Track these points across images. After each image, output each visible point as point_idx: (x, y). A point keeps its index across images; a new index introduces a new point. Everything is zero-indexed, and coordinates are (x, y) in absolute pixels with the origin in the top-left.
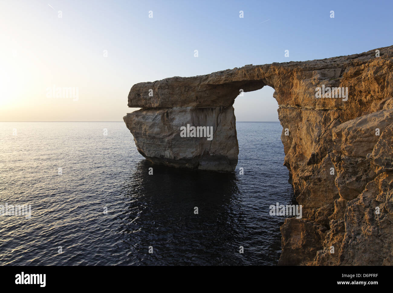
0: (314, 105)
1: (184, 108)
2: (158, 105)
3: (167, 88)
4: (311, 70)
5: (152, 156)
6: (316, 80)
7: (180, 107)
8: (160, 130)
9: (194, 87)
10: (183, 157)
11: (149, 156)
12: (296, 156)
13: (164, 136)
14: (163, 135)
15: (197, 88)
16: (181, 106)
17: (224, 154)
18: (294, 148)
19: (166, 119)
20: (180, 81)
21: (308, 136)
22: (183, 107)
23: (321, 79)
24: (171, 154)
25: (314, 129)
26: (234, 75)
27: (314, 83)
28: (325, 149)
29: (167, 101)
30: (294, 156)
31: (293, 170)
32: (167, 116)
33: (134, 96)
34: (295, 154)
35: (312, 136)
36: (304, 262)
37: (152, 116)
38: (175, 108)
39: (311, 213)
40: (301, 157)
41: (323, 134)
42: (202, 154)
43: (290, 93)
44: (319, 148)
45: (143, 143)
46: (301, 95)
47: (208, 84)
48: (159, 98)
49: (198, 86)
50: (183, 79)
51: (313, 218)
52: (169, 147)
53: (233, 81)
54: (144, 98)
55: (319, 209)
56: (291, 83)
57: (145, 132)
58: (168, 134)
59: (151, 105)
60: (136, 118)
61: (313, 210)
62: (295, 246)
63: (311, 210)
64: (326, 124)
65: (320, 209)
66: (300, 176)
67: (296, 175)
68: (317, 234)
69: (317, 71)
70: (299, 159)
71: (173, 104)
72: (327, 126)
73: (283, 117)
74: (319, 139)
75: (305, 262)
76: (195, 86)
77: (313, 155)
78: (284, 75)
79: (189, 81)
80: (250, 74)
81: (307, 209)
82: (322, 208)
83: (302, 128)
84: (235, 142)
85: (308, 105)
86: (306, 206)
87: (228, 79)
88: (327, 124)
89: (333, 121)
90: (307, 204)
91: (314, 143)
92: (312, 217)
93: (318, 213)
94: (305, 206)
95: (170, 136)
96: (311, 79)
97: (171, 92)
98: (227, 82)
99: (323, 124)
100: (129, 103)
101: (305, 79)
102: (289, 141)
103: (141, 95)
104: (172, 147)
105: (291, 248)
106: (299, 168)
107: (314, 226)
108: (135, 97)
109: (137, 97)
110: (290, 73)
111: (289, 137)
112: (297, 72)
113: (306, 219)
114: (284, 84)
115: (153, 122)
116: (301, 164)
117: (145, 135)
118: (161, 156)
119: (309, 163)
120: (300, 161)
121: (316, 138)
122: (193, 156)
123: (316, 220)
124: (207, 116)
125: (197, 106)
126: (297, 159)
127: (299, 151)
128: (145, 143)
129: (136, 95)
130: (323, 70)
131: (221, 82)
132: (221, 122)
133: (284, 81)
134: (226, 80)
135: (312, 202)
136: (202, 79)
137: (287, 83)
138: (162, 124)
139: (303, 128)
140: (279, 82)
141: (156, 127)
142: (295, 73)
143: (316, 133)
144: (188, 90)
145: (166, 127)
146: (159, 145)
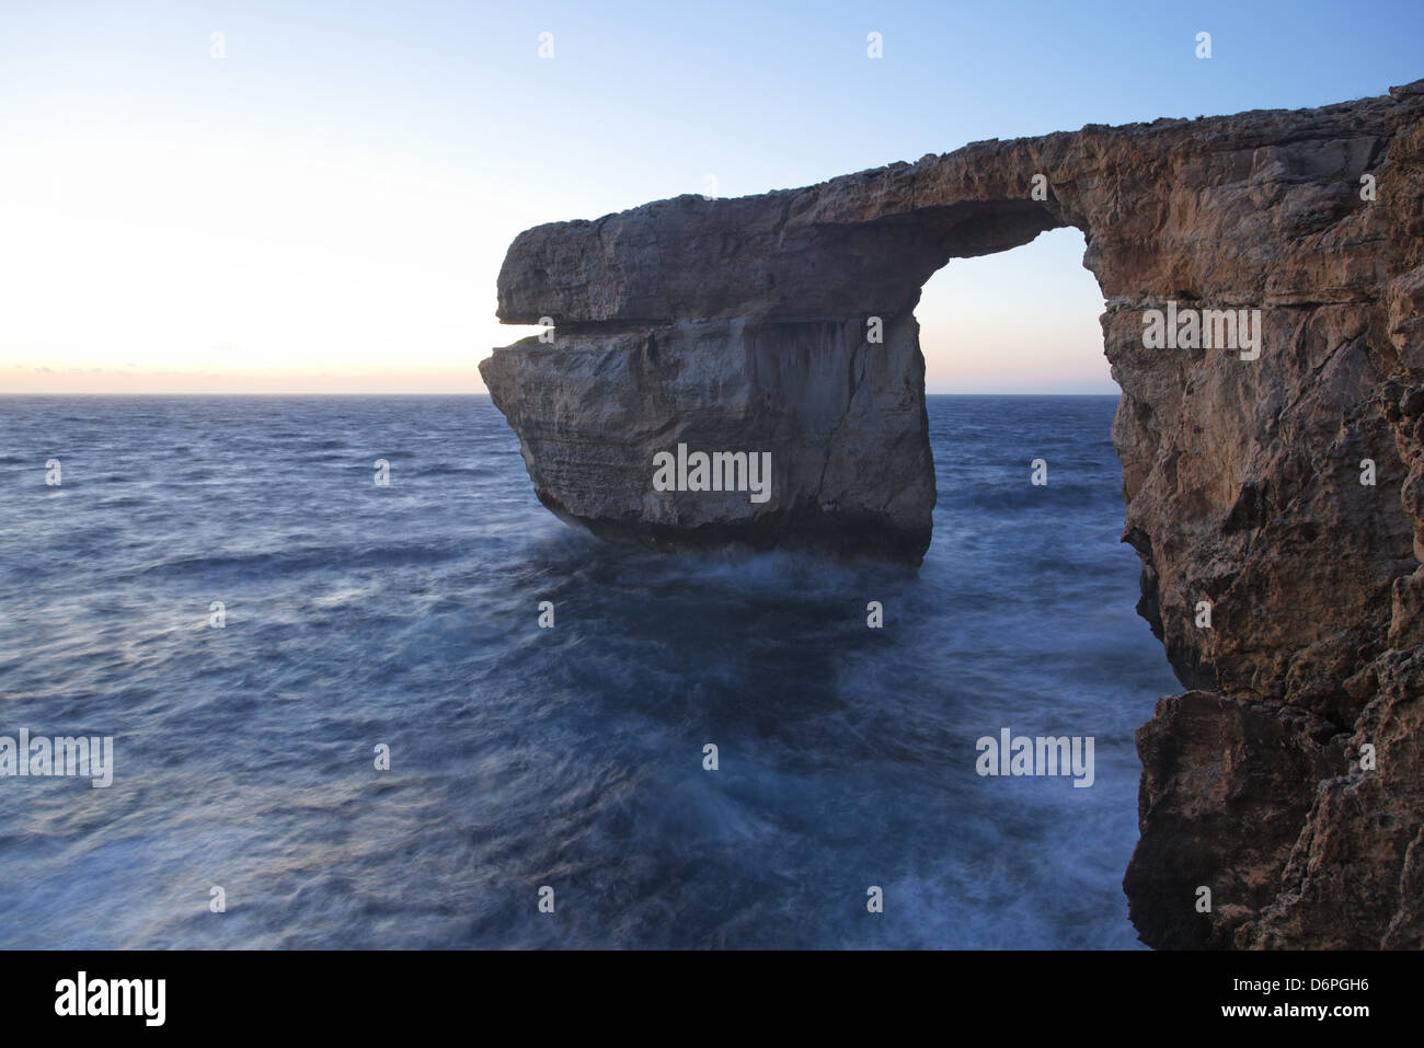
0: (1256, 289)
1: (721, 323)
2: (617, 309)
3: (653, 243)
4: (1247, 147)
5: (592, 516)
6: (1266, 186)
7: (703, 320)
8: (624, 410)
9: (758, 238)
10: (716, 519)
11: (582, 514)
12: (1177, 501)
13: (639, 434)
14: (637, 429)
15: (771, 239)
16: (709, 314)
17: (878, 507)
18: (1170, 466)
19: (647, 365)
20: (704, 214)
21: (1227, 416)
22: (714, 318)
23: (1291, 182)
24: (667, 505)
25: (1255, 384)
26: (922, 184)
27: (1257, 199)
28: (1300, 466)
29: (653, 293)
30: (1166, 500)
31: (1164, 556)
32: (654, 354)
33: (521, 277)
34: (1171, 494)
35: (1247, 414)
36: (1234, 870)
37: (592, 354)
38: (682, 323)
39: (1267, 670)
40: (1198, 502)
41: (1294, 404)
42: (790, 507)
43: (1157, 248)
44: (1273, 462)
45: (558, 462)
46: (1202, 251)
47: (818, 221)
48: (618, 283)
49: (776, 233)
50: (716, 205)
51: (1277, 690)
53: (920, 206)
54: (560, 284)
55: (1304, 654)
56: (1160, 206)
57: (564, 421)
58: (658, 425)
59: (589, 311)
60: (530, 363)
61: (1278, 658)
62: (1197, 804)
63: (1271, 656)
64: (1306, 362)
65: (1306, 651)
66: (1190, 578)
67: (1176, 577)
68: (1295, 752)
69: (1269, 151)
70: (1187, 514)
71: (674, 308)
72: (1309, 372)
73: (1125, 346)
74: (1276, 423)
75: (1238, 869)
76: (766, 234)
77: (1249, 492)
78: (1133, 173)
80: (990, 177)
81: (1251, 656)
82: (1316, 645)
83: (1204, 384)
84: (922, 460)
85: (1230, 288)
86: (1249, 642)
87: (897, 199)
88: (1310, 364)
89: (1335, 350)
90: (1254, 635)
91: (1252, 441)
92: (1272, 686)
93: (1302, 668)
94: (1242, 641)
95: (666, 435)
96: (1243, 183)
97: (669, 259)
98: (894, 211)
99: (1293, 363)
100: (500, 306)
101: (1220, 183)
102: (1143, 444)
103: (548, 271)
105: (1180, 813)
106: (1189, 545)
107: (1282, 719)
108: (526, 280)
109: (532, 282)
110: (1156, 164)
111: (1147, 431)
112: (1187, 156)
113: (1247, 696)
114: (1130, 213)
115: (598, 378)
116: (1198, 531)
117: (564, 430)
118: (626, 513)
119: (1229, 528)
120: (1190, 519)
121: (1264, 422)
122: (756, 512)
123: (1291, 696)
124: (811, 355)
125: (773, 314)
126: (1180, 513)
127: (1190, 479)
128: (563, 463)
129: (530, 275)
130: (1297, 144)
131: (871, 215)
132: (867, 377)
133: (1132, 197)
134: (888, 205)
135: (1275, 625)
136: (794, 205)
137: (1143, 208)
138: (634, 387)
139: (1207, 387)
140: (1111, 204)
141: (610, 398)
142: (1180, 161)
143: (1265, 402)
144: (738, 247)
145: (650, 397)
146: (621, 470)
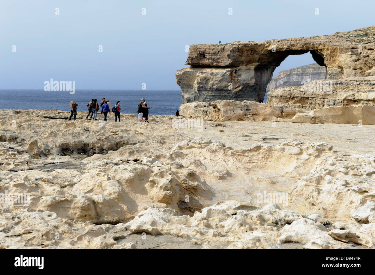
1: (248, 67)
2: (228, 64)
3: (238, 51)
4: (346, 49)
7: (246, 66)
9: (258, 52)
15: (261, 52)
19: (234, 75)
20: (248, 47)
23: (352, 55)
27: (349, 56)
29: (236, 61)
32: (236, 72)
37: (221, 72)
38: (241, 67)
43: (335, 60)
46: (343, 62)
48: (229, 59)
52: (234, 97)
56: (335, 55)
57: (212, 86)
58: (235, 87)
59: (219, 64)
60: (200, 74)
64: (356, 75)
69: (349, 50)
71: (240, 64)
79: (255, 47)
85: (347, 67)
89: (359, 74)
95: (238, 88)
96: (347, 54)
97: (241, 55)
98: (288, 50)
101: (344, 53)
104: (238, 97)
108: (197, 56)
115: (222, 77)
117: (211, 88)
124: (263, 74)
125: (259, 65)
128: (208, 95)
130: (353, 49)
136: (265, 46)
138: (230, 79)
141: (225, 81)
144: (254, 53)
145: (234, 81)
146: (225, 96)
